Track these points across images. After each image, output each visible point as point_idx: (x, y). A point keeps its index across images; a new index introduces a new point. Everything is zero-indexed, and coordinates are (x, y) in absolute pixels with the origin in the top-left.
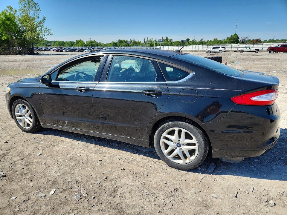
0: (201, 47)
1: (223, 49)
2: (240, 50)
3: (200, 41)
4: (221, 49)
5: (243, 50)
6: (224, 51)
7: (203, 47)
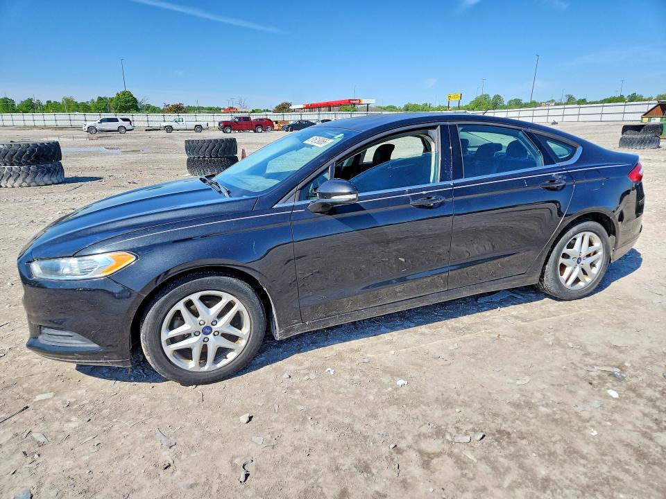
0: (28, 116)
1: (126, 124)
2: (165, 127)
3: (26, 101)
4: (121, 123)
5: (171, 126)
6: (130, 127)
7: (36, 118)
